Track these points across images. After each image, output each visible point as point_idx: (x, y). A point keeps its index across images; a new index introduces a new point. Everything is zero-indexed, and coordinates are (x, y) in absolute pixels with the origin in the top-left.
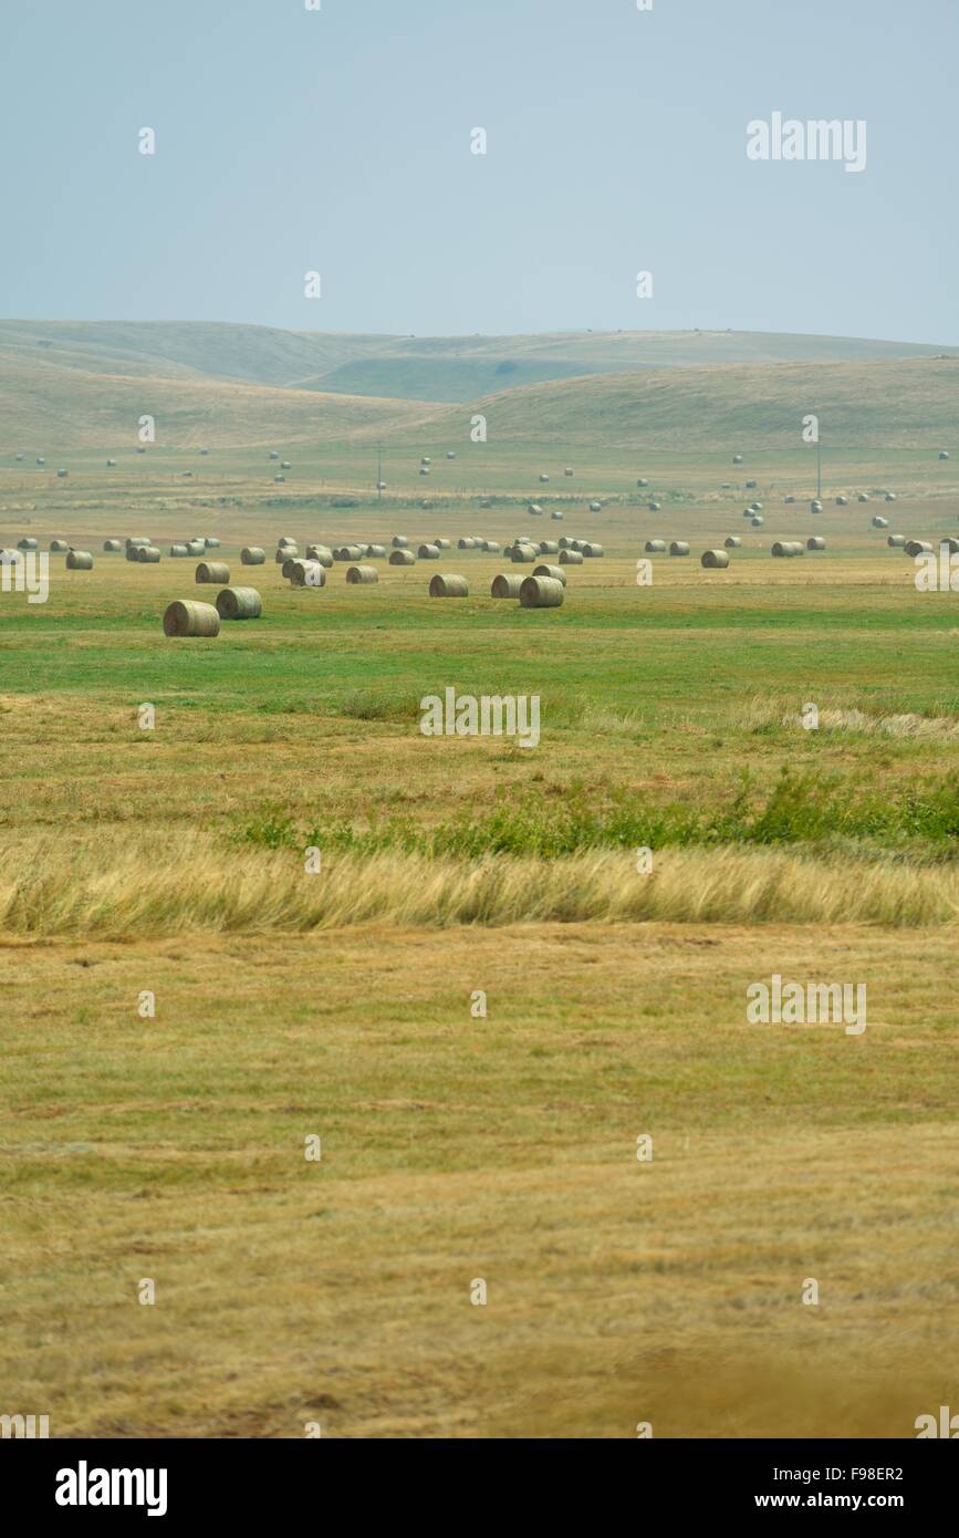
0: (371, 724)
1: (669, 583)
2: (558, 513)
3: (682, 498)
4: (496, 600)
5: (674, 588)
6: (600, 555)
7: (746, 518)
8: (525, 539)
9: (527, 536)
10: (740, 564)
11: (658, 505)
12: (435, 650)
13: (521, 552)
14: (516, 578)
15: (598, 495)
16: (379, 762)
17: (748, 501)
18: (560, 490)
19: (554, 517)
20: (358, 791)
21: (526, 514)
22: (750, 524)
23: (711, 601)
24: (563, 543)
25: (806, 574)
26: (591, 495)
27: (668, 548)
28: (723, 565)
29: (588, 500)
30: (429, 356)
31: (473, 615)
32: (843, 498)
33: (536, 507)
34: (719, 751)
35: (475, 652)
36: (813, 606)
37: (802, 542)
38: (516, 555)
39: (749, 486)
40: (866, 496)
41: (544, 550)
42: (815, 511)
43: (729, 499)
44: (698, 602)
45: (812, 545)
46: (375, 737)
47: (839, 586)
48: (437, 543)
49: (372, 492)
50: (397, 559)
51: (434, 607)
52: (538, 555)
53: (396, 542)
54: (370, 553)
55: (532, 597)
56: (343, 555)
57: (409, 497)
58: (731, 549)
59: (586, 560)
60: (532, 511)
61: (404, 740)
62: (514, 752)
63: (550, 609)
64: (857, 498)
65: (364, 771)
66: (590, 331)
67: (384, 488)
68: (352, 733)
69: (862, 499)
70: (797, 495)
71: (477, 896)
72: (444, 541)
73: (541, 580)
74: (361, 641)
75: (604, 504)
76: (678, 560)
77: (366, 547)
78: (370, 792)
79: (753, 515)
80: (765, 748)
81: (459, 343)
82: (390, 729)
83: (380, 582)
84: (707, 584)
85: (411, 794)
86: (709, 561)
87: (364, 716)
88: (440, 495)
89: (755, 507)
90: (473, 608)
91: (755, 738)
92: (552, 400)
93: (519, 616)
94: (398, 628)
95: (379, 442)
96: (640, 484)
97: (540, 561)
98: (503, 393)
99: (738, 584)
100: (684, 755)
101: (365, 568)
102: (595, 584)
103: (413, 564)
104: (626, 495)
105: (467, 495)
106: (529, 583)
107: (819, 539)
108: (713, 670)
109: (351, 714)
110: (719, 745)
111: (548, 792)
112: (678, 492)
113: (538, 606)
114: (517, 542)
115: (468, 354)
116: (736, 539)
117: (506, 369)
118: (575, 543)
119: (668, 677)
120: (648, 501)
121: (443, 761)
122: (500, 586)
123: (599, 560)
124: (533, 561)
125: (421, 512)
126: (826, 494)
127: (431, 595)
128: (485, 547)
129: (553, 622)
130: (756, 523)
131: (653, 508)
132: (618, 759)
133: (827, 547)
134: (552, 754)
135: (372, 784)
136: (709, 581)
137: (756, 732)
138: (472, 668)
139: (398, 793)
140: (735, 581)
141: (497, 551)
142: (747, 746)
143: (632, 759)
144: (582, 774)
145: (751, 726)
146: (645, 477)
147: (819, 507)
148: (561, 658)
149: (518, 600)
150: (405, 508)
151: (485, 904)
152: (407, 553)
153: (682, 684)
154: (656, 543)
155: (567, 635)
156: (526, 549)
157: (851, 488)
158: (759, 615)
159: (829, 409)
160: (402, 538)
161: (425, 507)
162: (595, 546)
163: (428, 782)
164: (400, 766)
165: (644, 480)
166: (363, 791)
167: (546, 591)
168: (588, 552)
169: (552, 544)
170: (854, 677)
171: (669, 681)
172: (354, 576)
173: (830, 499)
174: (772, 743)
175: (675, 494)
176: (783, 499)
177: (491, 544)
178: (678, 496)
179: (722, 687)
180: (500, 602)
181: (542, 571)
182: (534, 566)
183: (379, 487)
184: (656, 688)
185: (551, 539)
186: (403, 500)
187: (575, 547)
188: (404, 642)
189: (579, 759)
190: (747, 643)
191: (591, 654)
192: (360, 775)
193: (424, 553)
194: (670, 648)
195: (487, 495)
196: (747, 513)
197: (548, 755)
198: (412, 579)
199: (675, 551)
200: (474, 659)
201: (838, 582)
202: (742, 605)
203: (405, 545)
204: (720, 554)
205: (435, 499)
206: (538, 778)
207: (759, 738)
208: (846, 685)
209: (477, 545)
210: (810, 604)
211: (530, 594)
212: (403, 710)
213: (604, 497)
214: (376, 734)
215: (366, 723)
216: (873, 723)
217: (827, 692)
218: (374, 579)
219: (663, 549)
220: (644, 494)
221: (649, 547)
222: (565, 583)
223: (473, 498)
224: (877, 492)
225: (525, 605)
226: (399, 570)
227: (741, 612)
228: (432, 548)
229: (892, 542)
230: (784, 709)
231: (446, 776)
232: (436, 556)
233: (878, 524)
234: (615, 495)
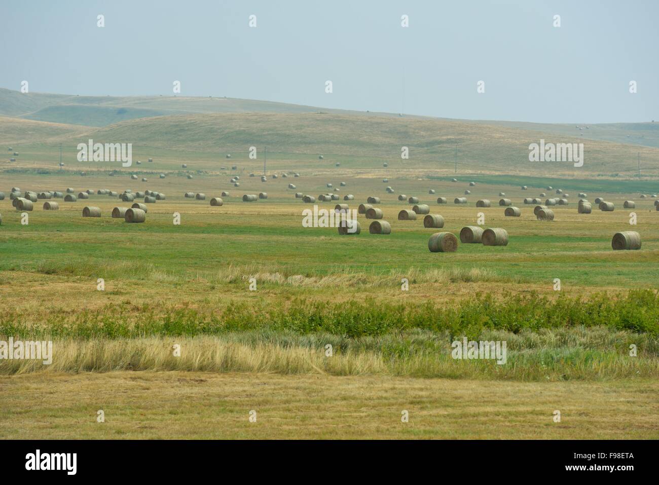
0: (52, 276)
1: (195, 213)
2: (145, 179)
3: (202, 174)
4: (114, 219)
5: (197, 215)
6: (164, 199)
7: (232, 183)
8: (129, 190)
9: (130, 189)
10: (228, 204)
11: (191, 176)
12: (84, 242)
13: (127, 196)
14: (123, 209)
15: (164, 171)
16: (54, 294)
17: (233, 175)
18: (147, 168)
19: (143, 180)
20: (42, 308)
21: (130, 179)
22: (233, 186)
23: (213, 221)
24: (147, 193)
25: (257, 209)
26: (161, 171)
27: (195, 196)
28: (220, 205)
29: (159, 173)
30: (86, 105)
31: (103, 225)
32: (276, 175)
33: (135, 176)
34: (213, 291)
35: (103, 243)
36: (260, 225)
37: (257, 194)
38: (124, 198)
39: (233, 168)
40: (286, 175)
41: (138, 196)
42: (263, 181)
43: (224, 175)
44: (208, 222)
45: (261, 196)
46: (52, 282)
47: (272, 216)
48: (88, 192)
49: (57, 167)
50: (68, 199)
51: (84, 222)
52: (135, 198)
53: (68, 191)
54: (55, 195)
55: (130, 217)
56: (42, 196)
57: (75, 170)
58: (224, 197)
59: (157, 201)
60: (133, 178)
61: (66, 284)
62: (118, 290)
63: (139, 223)
64: (282, 176)
65: (46, 298)
66: (161, 96)
67: (63, 165)
68: (41, 281)
69: (284, 176)
70: (256, 173)
71: (92, 358)
72: (91, 191)
73: (135, 210)
74: (48, 237)
75: (166, 175)
76: (200, 201)
77: (53, 193)
78: (49, 308)
79: (235, 182)
80: (234, 290)
81: (101, 100)
82: (60, 279)
83: (59, 209)
84: (212, 213)
85: (66, 309)
86: (214, 203)
87: (48, 273)
88: (89, 169)
89: (236, 179)
90: (103, 222)
91: (230, 285)
92: (143, 127)
93: (124, 226)
94: (67, 231)
95: (61, 144)
96: (183, 166)
97: (136, 201)
98: (120, 123)
99: (226, 213)
100: (197, 293)
101: (52, 203)
102: (160, 212)
103: (76, 201)
104: (177, 171)
105: (103, 170)
106: (129, 211)
107: (265, 194)
108: (213, 253)
109: (42, 272)
110: (213, 288)
111: (133, 310)
112: (201, 171)
113: (134, 222)
114: (125, 192)
115: (104, 105)
116: (227, 193)
117: (121, 112)
118: (152, 193)
119: (192, 256)
120: (187, 174)
121: (84, 294)
122: (116, 213)
123: (163, 201)
124: (132, 201)
125: (80, 177)
126: (269, 173)
127: (83, 216)
128: (110, 194)
129: (140, 230)
130: (236, 185)
131: (189, 178)
132: (167, 294)
133: (268, 197)
134: (136, 291)
135: (49, 305)
136: (214, 212)
137: (230, 282)
138: (101, 251)
139: (61, 309)
140: (226, 212)
141: (116, 196)
142: (226, 289)
143: (173, 294)
144: (148, 301)
145: (228, 280)
146: (185, 163)
147: (265, 179)
148: (143, 246)
149: (124, 219)
150: (72, 175)
151: (96, 361)
152: (73, 196)
153: (198, 260)
154: (190, 194)
155: (145, 236)
156: (129, 195)
157: (279, 171)
158: (235, 228)
159: (269, 134)
160: (71, 189)
161: (82, 175)
162: (162, 195)
163: (77, 304)
164: (64, 296)
165: (185, 165)
166: (45, 308)
167: (137, 215)
168: (158, 197)
169: (142, 193)
170: (277, 258)
171: (192, 258)
172: (47, 206)
173: (270, 176)
174: (237, 288)
175: (199, 172)
176: (249, 175)
177: (113, 192)
178: (201, 172)
179: (216, 261)
180: (116, 220)
181: (136, 206)
182: (132, 204)
183: (61, 165)
184: (186, 262)
185: (142, 191)
186: (72, 171)
187: (152, 195)
188: (68, 238)
189: (148, 294)
190: (229, 241)
191: (157, 245)
192: (44, 300)
193: (81, 196)
194: (193, 242)
195: (112, 170)
196: (232, 181)
197: (134, 292)
198: (75, 208)
199: (198, 197)
200: (102, 246)
201: (272, 213)
202: (228, 223)
203: (72, 192)
204: (219, 199)
205: (87, 171)
206: (128, 303)
207: (232, 285)
208: (273, 261)
209: (106, 193)
210: (259, 223)
211: (130, 216)
212: (66, 270)
213: (166, 172)
214: (52, 281)
215: (48, 276)
216: (283, 279)
217: (264, 265)
218: (56, 208)
219: (193, 197)
220: (185, 171)
221: (187, 196)
222: (146, 212)
223: (105, 171)
224: (291, 173)
225: (128, 221)
226: (69, 205)
227: (227, 226)
228: (85, 194)
229: (297, 196)
230: (243, 272)
231: (85, 301)
232: (87, 198)
233: (291, 187)
234: (170, 171)
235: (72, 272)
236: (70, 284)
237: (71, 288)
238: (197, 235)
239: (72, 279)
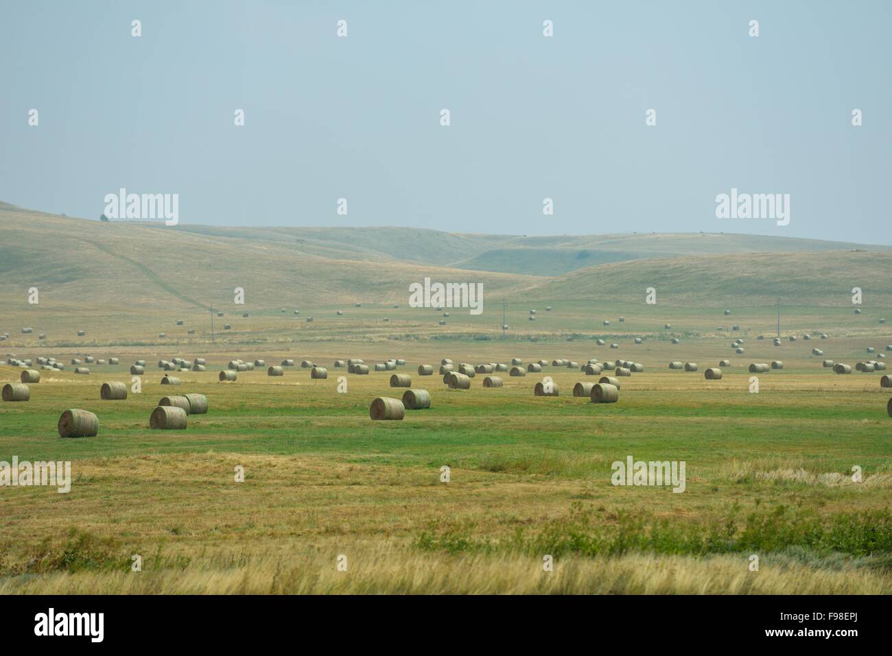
0: (498, 474)
1: (684, 388)
2: (615, 345)
3: (692, 336)
4: (575, 398)
5: (688, 391)
6: (641, 371)
7: (733, 349)
8: (595, 360)
9: (596, 358)
10: (728, 377)
11: (677, 340)
12: (538, 429)
13: (591, 369)
14: (588, 385)
15: (640, 334)
16: (503, 498)
17: (734, 338)
18: (618, 330)
19: (612, 347)
20: (489, 516)
21: (596, 345)
22: (735, 352)
23: (710, 400)
24: (618, 363)
25: (770, 383)
26: (635, 334)
27: (684, 367)
28: (718, 377)
29: (634, 336)
30: (535, 248)
31: (562, 407)
32: (794, 337)
33: (601, 341)
34: (716, 493)
35: (563, 430)
36: (775, 404)
37: (768, 364)
38: (589, 371)
39: (735, 329)
40: (808, 336)
41: (606, 367)
42: (777, 344)
43: (722, 337)
44: (703, 401)
45: (775, 366)
46: (500, 483)
47: (792, 392)
48: (540, 363)
49: (499, 331)
50: (515, 372)
51: (537, 402)
52: (602, 370)
53: (514, 362)
54: (498, 369)
55: (598, 396)
56: (481, 370)
57: (523, 334)
58: (723, 368)
59: (632, 374)
60: (599, 343)
61: (518, 485)
62: (587, 493)
63: (610, 404)
64: (803, 337)
65: (493, 504)
66: (635, 233)
67: (506, 328)
68: (486, 480)
69: (806, 338)
70: (766, 335)
71: (562, 583)
72: (544, 361)
73: (604, 386)
74: (492, 423)
75: (643, 339)
76: (690, 374)
77: (495, 365)
78: (497, 517)
79: (737, 347)
80: (745, 492)
81: (553, 240)
82: (510, 478)
83: (504, 386)
84: (708, 389)
85: (521, 518)
86: (709, 375)
87: (493, 470)
88: (541, 333)
89: (739, 342)
90: (562, 403)
91: (739, 486)
92: (612, 274)
93: (590, 408)
94: (515, 415)
95: (504, 300)
96: (666, 327)
97: (604, 374)
98: (581, 270)
99: (727, 389)
100: (693, 496)
101: (495, 378)
102: (637, 388)
103: (524, 375)
104: (657, 334)
105: (558, 333)
106: (596, 387)
107: (779, 362)
108: (712, 443)
109: (485, 468)
110: (716, 490)
111: (608, 518)
112: (690, 332)
113: (602, 402)
114: (589, 362)
115: (559, 247)
116: (726, 361)
117: (583, 255)
118: (625, 363)
119: (683, 447)
120: (672, 337)
121: (543, 498)
122: (578, 390)
123: (641, 374)
124: (599, 374)
125: (530, 344)
126: (783, 335)
127: (536, 395)
128: (569, 365)
129: (611, 412)
130: (739, 352)
131: (674, 342)
132: (652, 498)
133: (784, 367)
134: (611, 494)
135: (498, 512)
136: (710, 387)
137: (739, 482)
138: (560, 440)
139: (513, 518)
140: (726, 388)
141: (576, 367)
142: (733, 491)
143: (661, 498)
144: (627, 507)
145: (736, 478)
146: (669, 323)
147: (779, 342)
148: (616, 435)
149: (590, 398)
150: (520, 341)
151: (567, 588)
152: (521, 369)
153: (692, 451)
154: (677, 363)
155: (620, 419)
156: (595, 367)
157: (799, 331)
158: (741, 409)
159: (785, 282)
160: (518, 360)
161: (532, 341)
162: (638, 365)
163: (533, 511)
164: (516, 500)
165: (669, 325)
166: (493, 516)
167: (607, 393)
168: (633, 369)
169: (611, 364)
170: (802, 448)
171: (684, 450)
172: (488, 383)
173: (786, 338)
174: (749, 489)
175: (688, 334)
176: (756, 337)
177: (573, 363)
178: (690, 334)
179: (718, 454)
180: (579, 399)
181: (605, 380)
182: (599, 377)
183: (504, 328)
184: (676, 454)
185: (611, 361)
186: (518, 337)
187: (625, 365)
188: (517, 424)
189: (627, 497)
190: (733, 426)
191: (635, 432)
192: (490, 507)
193: (531, 369)
194: (684, 428)
195: (571, 333)
196: (733, 346)
197: (608, 495)
198: (524, 385)
199: (689, 368)
200: (562, 435)
201: (791, 389)
202: (730, 402)
203: (520, 364)
204: (716, 370)
205: (539, 335)
206: (602, 509)
207: (741, 486)
208: (797, 454)
209: (564, 364)
210: (773, 402)
211: (597, 394)
212: (517, 466)
213: (644, 335)
214: (500, 481)
215: (494, 474)
216: (813, 477)
217: (784, 458)
218: (500, 385)
219: (680, 368)
220: (669, 333)
221: (672, 366)
222: (618, 388)
223: (562, 335)
224: (815, 334)
225: (594, 401)
226: (516, 379)
227: (729, 407)
228: (536, 365)
229: (825, 365)
230: (757, 468)
231: (544, 507)
232: (539, 371)
233: (816, 353)
234: (650, 334)
235: (525, 469)
236: (522, 485)
237: (525, 490)
238: (689, 418)
239: (524, 477)
